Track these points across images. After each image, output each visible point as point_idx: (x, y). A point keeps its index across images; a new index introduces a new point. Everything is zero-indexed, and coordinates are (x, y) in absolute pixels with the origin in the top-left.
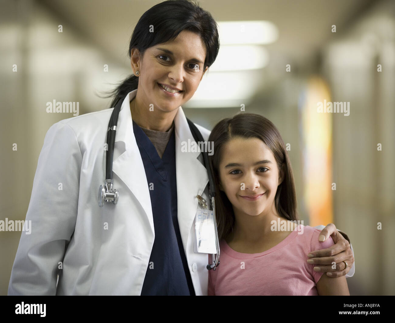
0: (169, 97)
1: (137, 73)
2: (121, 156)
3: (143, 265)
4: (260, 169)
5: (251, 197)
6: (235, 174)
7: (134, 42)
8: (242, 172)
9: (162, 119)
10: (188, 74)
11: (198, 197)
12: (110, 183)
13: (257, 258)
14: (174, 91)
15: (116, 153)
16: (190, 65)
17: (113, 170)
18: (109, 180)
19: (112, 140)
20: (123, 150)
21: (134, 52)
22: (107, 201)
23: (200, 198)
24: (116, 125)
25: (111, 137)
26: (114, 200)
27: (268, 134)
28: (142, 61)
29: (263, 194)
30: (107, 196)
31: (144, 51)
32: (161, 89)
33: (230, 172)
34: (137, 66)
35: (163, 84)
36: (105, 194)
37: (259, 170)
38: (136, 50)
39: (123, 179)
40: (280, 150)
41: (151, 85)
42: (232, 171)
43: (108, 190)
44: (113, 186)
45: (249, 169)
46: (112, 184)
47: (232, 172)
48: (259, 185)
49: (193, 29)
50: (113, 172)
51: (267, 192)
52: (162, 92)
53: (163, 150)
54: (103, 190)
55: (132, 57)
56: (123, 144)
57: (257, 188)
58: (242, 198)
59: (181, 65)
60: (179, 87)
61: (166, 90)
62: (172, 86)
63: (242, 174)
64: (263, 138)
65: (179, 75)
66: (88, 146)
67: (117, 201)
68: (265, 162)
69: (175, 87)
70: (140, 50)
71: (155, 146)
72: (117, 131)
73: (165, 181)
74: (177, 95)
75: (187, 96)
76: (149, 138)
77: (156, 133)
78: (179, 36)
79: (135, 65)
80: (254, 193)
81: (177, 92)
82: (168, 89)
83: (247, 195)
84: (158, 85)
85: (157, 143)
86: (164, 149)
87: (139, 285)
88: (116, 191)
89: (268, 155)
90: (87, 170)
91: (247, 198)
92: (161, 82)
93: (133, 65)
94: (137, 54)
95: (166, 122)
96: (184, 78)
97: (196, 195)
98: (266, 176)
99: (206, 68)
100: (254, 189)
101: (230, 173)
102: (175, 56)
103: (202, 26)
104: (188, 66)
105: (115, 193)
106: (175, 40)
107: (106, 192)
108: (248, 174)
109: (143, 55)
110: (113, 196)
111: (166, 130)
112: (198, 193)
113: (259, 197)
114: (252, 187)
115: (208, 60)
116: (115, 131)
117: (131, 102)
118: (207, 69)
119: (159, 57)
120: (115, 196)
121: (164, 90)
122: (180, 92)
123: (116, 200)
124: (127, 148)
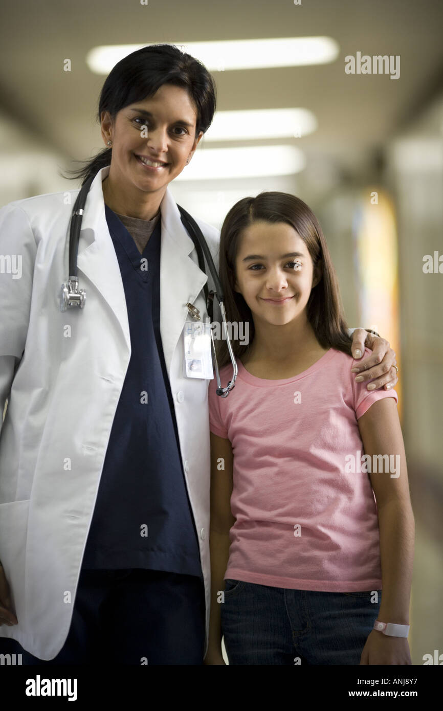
0: (151, 172)
1: (109, 143)
2: (88, 247)
3: (115, 390)
4: (288, 264)
5: (277, 300)
6: (255, 269)
7: (104, 103)
8: (265, 268)
9: (144, 202)
10: (174, 141)
11: (188, 306)
12: (75, 281)
13: (282, 386)
14: (156, 165)
15: (82, 244)
16: (177, 129)
17: (78, 266)
18: (73, 278)
19: (77, 228)
20: (91, 240)
21: (105, 116)
22: (72, 304)
23: (191, 306)
24: (83, 209)
25: (76, 223)
26: (80, 303)
27: (302, 220)
28: (114, 127)
29: (292, 297)
30: (72, 298)
31: (116, 113)
32: (139, 162)
33: (250, 266)
34: (109, 134)
35: (142, 156)
36: (68, 296)
37: (287, 266)
38: (107, 114)
39: (90, 277)
40: (316, 241)
41: (126, 158)
42: (252, 265)
43: (73, 289)
44: (78, 286)
45: (274, 264)
46: (77, 283)
47: (252, 267)
48: (286, 285)
49: (177, 82)
50: (77, 268)
51: (297, 296)
52: (140, 166)
53: (144, 243)
54: (66, 290)
55: (102, 122)
56: (91, 232)
57: (284, 289)
58: (263, 301)
59: (164, 129)
60: (163, 158)
61: (146, 164)
62: (153, 158)
63: (264, 270)
64: (294, 223)
65: (161, 143)
66: (44, 234)
67: (84, 304)
68: (296, 255)
69: (156, 159)
70: (111, 113)
71: (134, 238)
72: (84, 216)
73: (146, 282)
74: (161, 169)
75: (175, 171)
76: (126, 227)
77: (135, 221)
78: (159, 92)
79: (106, 133)
80: (280, 295)
81: (160, 166)
82: (148, 162)
83: (270, 298)
84: (134, 156)
85: (136, 234)
86: (146, 243)
87: (110, 415)
88: (82, 291)
89: (299, 246)
90: (43, 265)
91: (271, 301)
92: (138, 153)
93: (103, 133)
94: (108, 118)
95: (150, 208)
96: (168, 147)
97: (186, 302)
98: (297, 274)
99: (199, 133)
100: (280, 290)
101: (249, 269)
102: (155, 117)
103: (190, 79)
104: (174, 130)
105: (80, 294)
106: (154, 96)
107: (69, 293)
108: (272, 269)
109: (114, 118)
110: (78, 298)
111: (149, 218)
112: (189, 300)
113: (287, 300)
114: (277, 287)
115: (200, 123)
116: (82, 216)
117: (103, 181)
118: (201, 136)
119: (135, 120)
120: (81, 298)
121: (144, 164)
122: (165, 165)
123: (82, 304)
124: (96, 237)
